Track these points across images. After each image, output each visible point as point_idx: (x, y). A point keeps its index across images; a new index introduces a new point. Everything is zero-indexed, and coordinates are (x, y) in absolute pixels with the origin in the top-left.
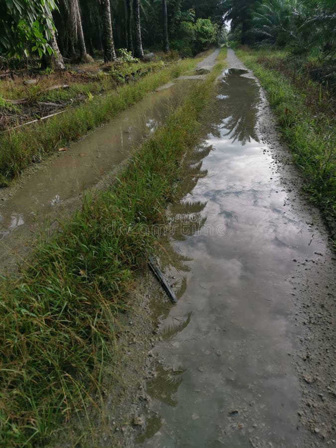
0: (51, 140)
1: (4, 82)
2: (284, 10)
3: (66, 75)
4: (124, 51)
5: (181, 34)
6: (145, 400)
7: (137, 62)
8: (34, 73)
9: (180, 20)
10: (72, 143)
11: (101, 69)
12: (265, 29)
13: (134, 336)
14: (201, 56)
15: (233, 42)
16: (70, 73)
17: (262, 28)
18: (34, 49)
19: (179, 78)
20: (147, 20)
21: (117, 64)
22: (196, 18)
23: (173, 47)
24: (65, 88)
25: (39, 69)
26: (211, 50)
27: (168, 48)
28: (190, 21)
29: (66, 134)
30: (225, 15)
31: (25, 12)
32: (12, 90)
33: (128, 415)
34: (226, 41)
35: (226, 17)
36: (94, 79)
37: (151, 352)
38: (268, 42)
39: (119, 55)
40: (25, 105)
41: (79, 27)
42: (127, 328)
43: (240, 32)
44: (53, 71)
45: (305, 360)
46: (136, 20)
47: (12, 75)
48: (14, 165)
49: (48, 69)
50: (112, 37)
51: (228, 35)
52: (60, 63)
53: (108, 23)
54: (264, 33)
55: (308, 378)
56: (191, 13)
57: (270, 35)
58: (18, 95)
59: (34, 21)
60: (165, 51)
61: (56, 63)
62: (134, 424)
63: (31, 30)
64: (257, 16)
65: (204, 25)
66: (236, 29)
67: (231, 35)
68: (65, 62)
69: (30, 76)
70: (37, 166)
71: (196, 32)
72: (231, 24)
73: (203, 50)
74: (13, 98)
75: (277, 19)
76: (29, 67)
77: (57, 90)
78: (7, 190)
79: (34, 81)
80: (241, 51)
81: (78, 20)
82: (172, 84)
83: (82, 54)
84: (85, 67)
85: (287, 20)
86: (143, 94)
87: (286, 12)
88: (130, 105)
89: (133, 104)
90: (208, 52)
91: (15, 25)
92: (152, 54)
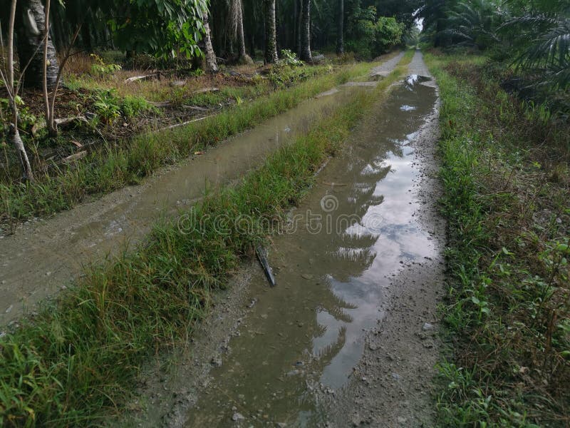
0: (187, 143)
1: (149, 82)
2: (486, 9)
3: (219, 77)
4: (287, 52)
5: (359, 34)
6: (226, 349)
7: (302, 65)
8: (183, 74)
9: (360, 18)
10: (210, 147)
11: (258, 72)
12: (462, 30)
13: (229, 307)
14: (379, 60)
15: (425, 44)
16: (222, 75)
17: (458, 29)
18: (182, 50)
19: (346, 85)
20: (321, 17)
21: (278, 67)
22: (378, 16)
23: (348, 49)
24: (215, 92)
25: (189, 70)
26: (394, 53)
27: (342, 49)
28: (370, 19)
29: (203, 137)
30: (416, 13)
31: (175, 15)
32: (157, 92)
33: (209, 357)
34: (417, 43)
35: (417, 15)
36: (249, 83)
37: (240, 319)
38: (465, 45)
39: (281, 56)
40: (168, 108)
41: (239, 25)
42: (224, 301)
43: (435, 32)
44: (204, 72)
45: (376, 335)
46: (305, 18)
47: (158, 75)
48: (146, 163)
49: (198, 70)
50: (275, 36)
51: (419, 35)
52: (213, 64)
53: (272, 21)
54: (461, 34)
55: (373, 346)
56: (372, 10)
57: (468, 37)
58: (163, 97)
59: (184, 22)
60: (338, 52)
61: (208, 64)
62: (212, 362)
63: (181, 31)
64: (454, 15)
65: (387, 23)
66: (429, 29)
67: (423, 35)
68: (219, 63)
69: (178, 77)
70: (170, 167)
71: (376, 32)
72: (423, 24)
73: (383, 53)
74: (157, 100)
75: (478, 19)
76: (178, 67)
77: (205, 93)
78: (136, 187)
79: (181, 83)
80: (430, 54)
81: (239, 17)
82: (336, 91)
83: (240, 54)
84: (242, 69)
85: (489, 20)
86: (299, 100)
87: (489, 11)
88: (281, 112)
89: (285, 111)
90: (390, 56)
91: (165, 27)
92: (322, 56)
